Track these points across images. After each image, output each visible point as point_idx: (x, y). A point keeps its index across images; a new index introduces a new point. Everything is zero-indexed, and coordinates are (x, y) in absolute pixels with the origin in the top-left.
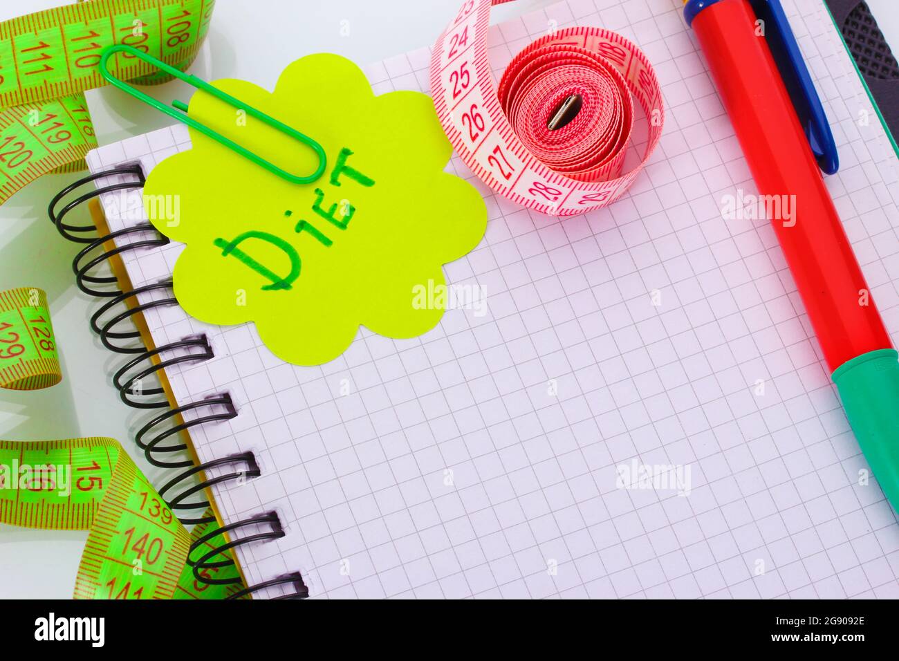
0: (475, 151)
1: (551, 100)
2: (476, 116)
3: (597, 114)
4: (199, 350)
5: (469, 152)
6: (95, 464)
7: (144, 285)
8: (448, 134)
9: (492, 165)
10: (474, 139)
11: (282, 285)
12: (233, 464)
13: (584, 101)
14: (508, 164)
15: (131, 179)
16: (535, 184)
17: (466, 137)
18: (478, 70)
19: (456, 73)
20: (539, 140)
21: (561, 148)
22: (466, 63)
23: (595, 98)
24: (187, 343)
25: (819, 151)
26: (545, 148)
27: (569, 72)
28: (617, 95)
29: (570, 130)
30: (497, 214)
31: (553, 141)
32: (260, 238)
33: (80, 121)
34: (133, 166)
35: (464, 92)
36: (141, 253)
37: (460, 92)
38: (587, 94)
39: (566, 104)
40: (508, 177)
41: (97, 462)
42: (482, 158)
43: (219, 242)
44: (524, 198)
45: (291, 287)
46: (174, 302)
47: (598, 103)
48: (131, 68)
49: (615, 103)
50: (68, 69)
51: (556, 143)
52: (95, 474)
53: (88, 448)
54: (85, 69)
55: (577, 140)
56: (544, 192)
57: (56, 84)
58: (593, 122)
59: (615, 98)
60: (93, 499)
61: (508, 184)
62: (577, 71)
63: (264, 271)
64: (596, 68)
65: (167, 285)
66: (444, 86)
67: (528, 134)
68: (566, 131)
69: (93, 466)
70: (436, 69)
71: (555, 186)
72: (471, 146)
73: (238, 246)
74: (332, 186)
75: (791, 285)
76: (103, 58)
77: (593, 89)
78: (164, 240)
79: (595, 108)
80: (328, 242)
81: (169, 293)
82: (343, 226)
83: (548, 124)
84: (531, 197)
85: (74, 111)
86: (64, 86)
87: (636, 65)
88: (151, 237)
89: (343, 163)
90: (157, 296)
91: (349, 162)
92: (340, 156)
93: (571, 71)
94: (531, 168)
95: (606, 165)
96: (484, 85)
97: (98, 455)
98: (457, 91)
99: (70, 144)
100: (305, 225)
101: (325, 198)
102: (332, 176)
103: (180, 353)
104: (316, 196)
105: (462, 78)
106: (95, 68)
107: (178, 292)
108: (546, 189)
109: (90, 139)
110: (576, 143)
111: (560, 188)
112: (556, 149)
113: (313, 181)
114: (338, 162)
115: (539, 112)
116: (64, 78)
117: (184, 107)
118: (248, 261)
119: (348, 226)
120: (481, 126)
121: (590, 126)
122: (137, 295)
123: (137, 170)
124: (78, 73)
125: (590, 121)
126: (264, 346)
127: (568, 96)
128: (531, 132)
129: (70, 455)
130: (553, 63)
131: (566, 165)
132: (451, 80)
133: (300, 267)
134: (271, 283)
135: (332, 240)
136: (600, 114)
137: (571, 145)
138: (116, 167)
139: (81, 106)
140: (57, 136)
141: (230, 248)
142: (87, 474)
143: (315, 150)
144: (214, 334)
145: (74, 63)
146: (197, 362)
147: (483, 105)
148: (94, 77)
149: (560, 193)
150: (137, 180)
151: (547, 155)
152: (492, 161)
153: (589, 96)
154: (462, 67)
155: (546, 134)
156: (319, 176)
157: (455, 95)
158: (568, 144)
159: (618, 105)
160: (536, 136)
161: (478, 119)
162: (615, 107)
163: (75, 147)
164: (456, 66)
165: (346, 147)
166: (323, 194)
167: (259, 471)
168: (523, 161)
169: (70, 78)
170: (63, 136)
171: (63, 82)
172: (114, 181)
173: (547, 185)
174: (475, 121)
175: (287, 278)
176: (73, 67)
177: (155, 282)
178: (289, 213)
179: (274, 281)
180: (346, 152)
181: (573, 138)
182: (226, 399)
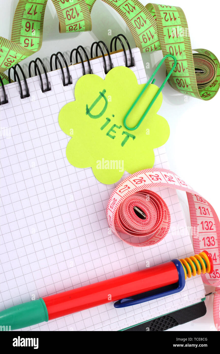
0: (130, 181)
1: (144, 209)
2: (141, 181)
3: (138, 224)
4: (66, 81)
5: (130, 179)
6: (33, 45)
7: (91, 64)
8: (137, 173)
9: (124, 186)
10: (134, 181)
11: (88, 111)
12: (25, 90)
13: (143, 220)
14: (124, 191)
15: (129, 63)
16: (116, 200)
17: (135, 178)
18: (158, 183)
19: (158, 176)
20: (131, 203)
21: (127, 211)
22: (161, 180)
23: (144, 224)
24: (69, 77)
25: (122, 302)
26: (127, 205)
27: (154, 216)
28: (145, 232)
29: (133, 214)
30: (109, 188)
31: (130, 208)
32: (105, 105)
33: (151, 47)
34: (134, 64)
35: (151, 178)
36: (102, 64)
37: (151, 177)
38: (146, 221)
39: (143, 214)
40: (120, 191)
41: (33, 46)
42: (128, 183)
43: (105, 91)
44: (113, 197)
45: (87, 115)
46: (84, 74)
47: (143, 225)
48: (169, 66)
49: (142, 231)
50: (169, 44)
51: (129, 209)
52: (30, 45)
53: (38, 43)
54: (169, 50)
55: (129, 216)
56: (113, 203)
57: (164, 39)
58: (136, 222)
59: (144, 231)
60: (21, 44)
61: (118, 192)
62: (155, 218)
63: (93, 106)
64: (155, 225)
65: (90, 72)
66: (154, 172)
67: (133, 199)
68: (133, 213)
69: (32, 44)
70: (161, 170)
71: (115, 207)
72: (132, 180)
73: (103, 98)
74: (122, 132)
75: (84, 285)
76: (172, 56)
77: (148, 224)
78: (106, 72)
79: (141, 223)
80: (102, 128)
81: (87, 73)
82: (108, 134)
83: (135, 206)
84: (112, 199)
85: (155, 45)
86: (163, 42)
87: (157, 240)
88: (108, 68)
89: (130, 136)
90: (87, 68)
91: (131, 138)
92: (133, 135)
93: (155, 217)
94: (121, 199)
95: (120, 225)
96: (152, 185)
97: (36, 46)
98: (151, 176)
99: (142, 42)
100: (109, 121)
101: (118, 129)
102: (126, 132)
103: (66, 75)
104: (119, 126)
105: (156, 178)
106: (169, 53)
107: (88, 75)
108: (114, 204)
109: (144, 50)
110: (128, 216)
111: (114, 208)
112: (127, 209)
113: (124, 125)
114: (131, 134)
115: (141, 204)
116: (166, 42)
117: (153, 83)
118: (97, 101)
119: (108, 136)
120: (138, 183)
121: (134, 221)
122: (87, 62)
123: (132, 65)
124: (167, 47)
125: (136, 221)
126: (66, 103)
127: (145, 215)
128: (134, 200)
129: (37, 37)
130: (158, 211)
131: (121, 212)
132: (156, 174)
133: (93, 118)
134: (89, 108)
135: (103, 130)
136: (138, 225)
137: (128, 214)
138: (133, 58)
139: (157, 48)
140: (145, 38)
141: (102, 95)
142: (30, 42)
143: (135, 126)
144: (72, 87)
145: (171, 46)
146: (62, 80)
147: (145, 184)
148: (166, 53)
149: (112, 208)
150: (128, 65)
151: (125, 205)
152: (126, 186)
153: (145, 222)
154: (160, 179)
155: (132, 205)
156: (126, 128)
157: (150, 175)
158: (128, 213)
159: (141, 232)
160: (132, 202)
161: (140, 182)
162: (140, 231)
163: (141, 44)
164: (161, 176)
165: (136, 138)
166: (119, 128)
167: (23, 98)
168: (123, 196)
169: (166, 44)
170: (145, 40)
171: (165, 42)
172: (128, 56)
173: (115, 204)
174: (140, 181)
175: (90, 113)
176: (170, 45)
177: (92, 68)
178: (113, 116)
179: (89, 109)
180: (134, 138)
181: (130, 215)
182: (49, 89)
